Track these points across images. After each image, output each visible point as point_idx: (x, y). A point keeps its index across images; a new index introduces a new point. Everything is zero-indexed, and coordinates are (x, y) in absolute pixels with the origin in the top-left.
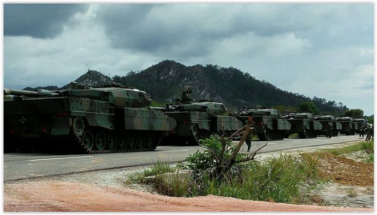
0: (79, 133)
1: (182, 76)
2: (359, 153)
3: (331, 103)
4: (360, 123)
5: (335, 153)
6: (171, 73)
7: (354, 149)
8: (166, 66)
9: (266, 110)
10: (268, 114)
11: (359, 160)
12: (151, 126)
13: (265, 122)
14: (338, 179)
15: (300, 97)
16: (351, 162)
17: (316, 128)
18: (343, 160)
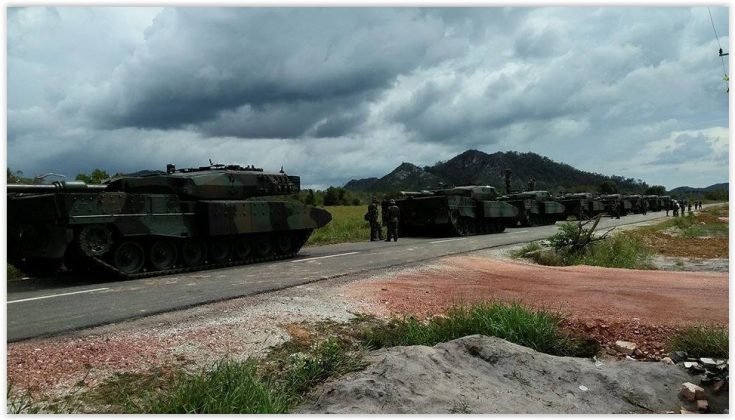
0: (455, 222)
1: (484, 163)
2: (673, 228)
3: (630, 181)
4: (665, 200)
5: (653, 229)
6: (474, 161)
7: (667, 225)
8: (470, 155)
9: (582, 194)
10: (584, 197)
11: (676, 235)
12: (501, 214)
13: (582, 204)
14: (662, 252)
15: (599, 177)
16: (668, 237)
17: (626, 207)
18: (662, 236)
